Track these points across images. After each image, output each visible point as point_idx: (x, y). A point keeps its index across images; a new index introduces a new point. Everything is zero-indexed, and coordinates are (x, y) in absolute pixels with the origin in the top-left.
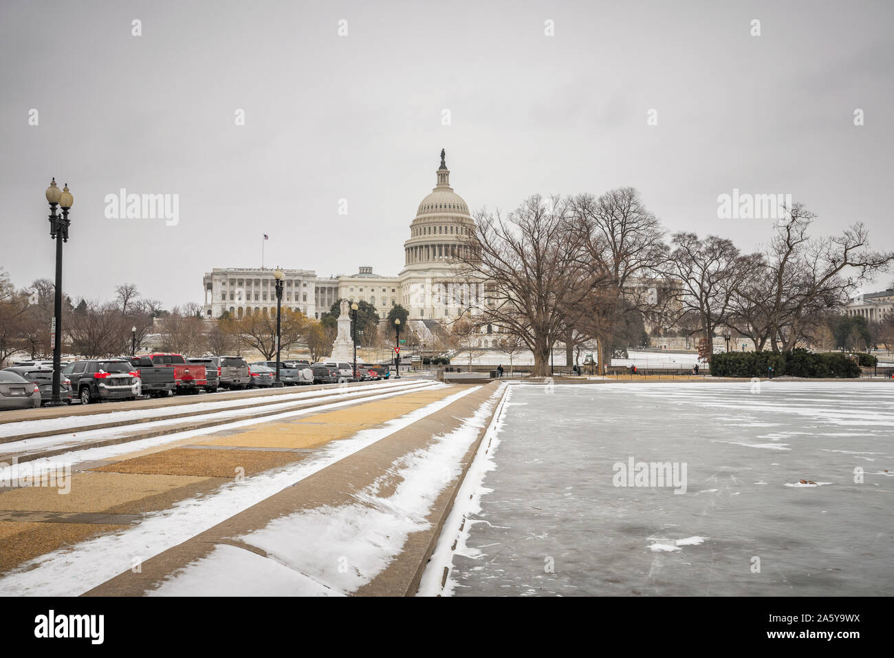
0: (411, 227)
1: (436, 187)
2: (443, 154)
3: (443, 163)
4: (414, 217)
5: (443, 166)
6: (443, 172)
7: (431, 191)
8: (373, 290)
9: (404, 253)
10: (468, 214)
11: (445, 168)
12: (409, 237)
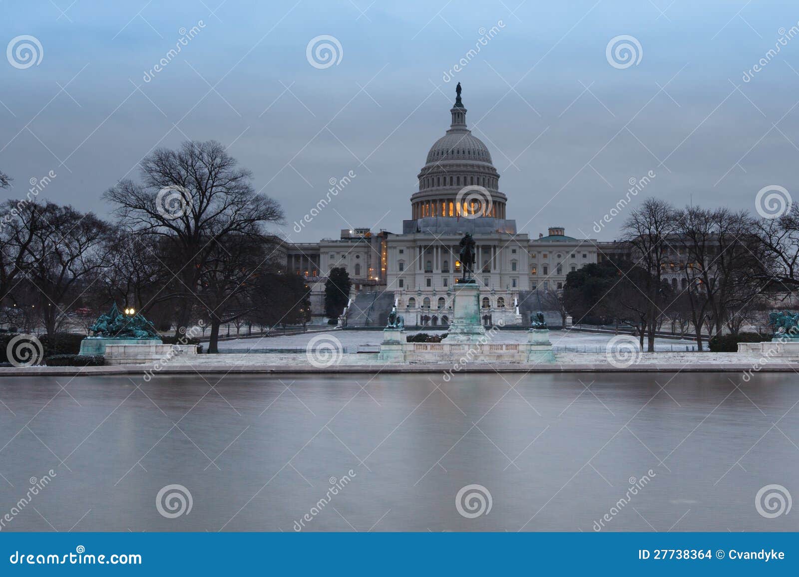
0: (419, 177)
1: (450, 128)
2: (459, 89)
3: (459, 99)
4: (424, 165)
5: (459, 102)
6: (459, 112)
7: (444, 134)
10: (490, 162)
11: (462, 105)
12: (418, 191)
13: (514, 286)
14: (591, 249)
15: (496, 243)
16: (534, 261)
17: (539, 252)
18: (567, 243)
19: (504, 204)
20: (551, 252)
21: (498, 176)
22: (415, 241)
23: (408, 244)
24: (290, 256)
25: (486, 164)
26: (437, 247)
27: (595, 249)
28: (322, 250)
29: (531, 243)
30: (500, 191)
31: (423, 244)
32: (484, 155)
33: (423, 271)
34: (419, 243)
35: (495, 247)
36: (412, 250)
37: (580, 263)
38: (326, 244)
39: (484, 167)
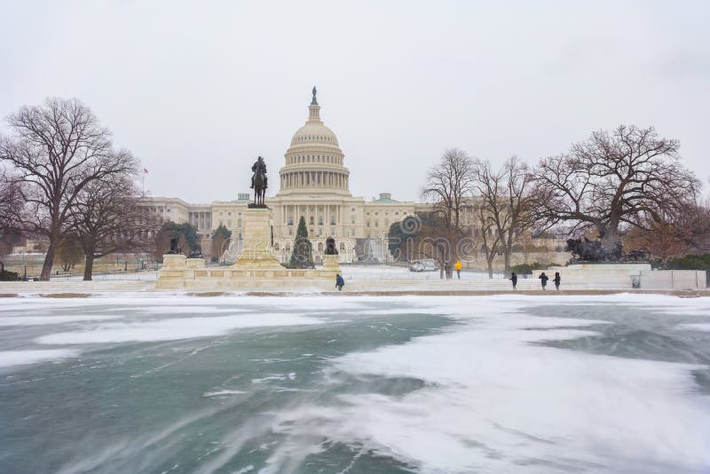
0: (286, 156)
1: (308, 120)
2: (314, 91)
3: (314, 99)
4: (289, 148)
5: (314, 101)
6: (314, 108)
7: (303, 124)
8: (240, 214)
9: (280, 179)
10: (337, 145)
11: (316, 104)
12: (284, 165)
13: (353, 234)
14: (409, 209)
15: (340, 203)
16: (369, 217)
17: (372, 211)
18: (392, 204)
19: (347, 176)
20: (381, 211)
21: (343, 156)
22: (280, 202)
23: (276, 204)
24: (190, 214)
25: (334, 146)
26: (297, 206)
27: (413, 209)
28: (214, 209)
29: (366, 204)
30: (344, 166)
31: (286, 204)
32: (333, 139)
33: (286, 224)
34: (283, 204)
35: (339, 207)
36: (278, 209)
37: (402, 218)
38: (216, 204)
39: (332, 149)
